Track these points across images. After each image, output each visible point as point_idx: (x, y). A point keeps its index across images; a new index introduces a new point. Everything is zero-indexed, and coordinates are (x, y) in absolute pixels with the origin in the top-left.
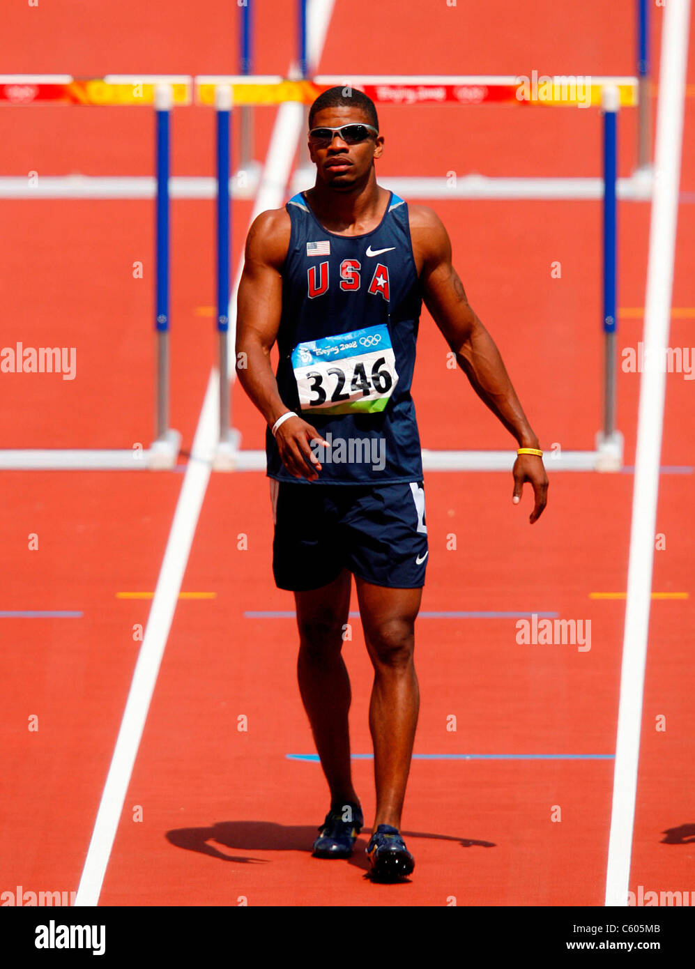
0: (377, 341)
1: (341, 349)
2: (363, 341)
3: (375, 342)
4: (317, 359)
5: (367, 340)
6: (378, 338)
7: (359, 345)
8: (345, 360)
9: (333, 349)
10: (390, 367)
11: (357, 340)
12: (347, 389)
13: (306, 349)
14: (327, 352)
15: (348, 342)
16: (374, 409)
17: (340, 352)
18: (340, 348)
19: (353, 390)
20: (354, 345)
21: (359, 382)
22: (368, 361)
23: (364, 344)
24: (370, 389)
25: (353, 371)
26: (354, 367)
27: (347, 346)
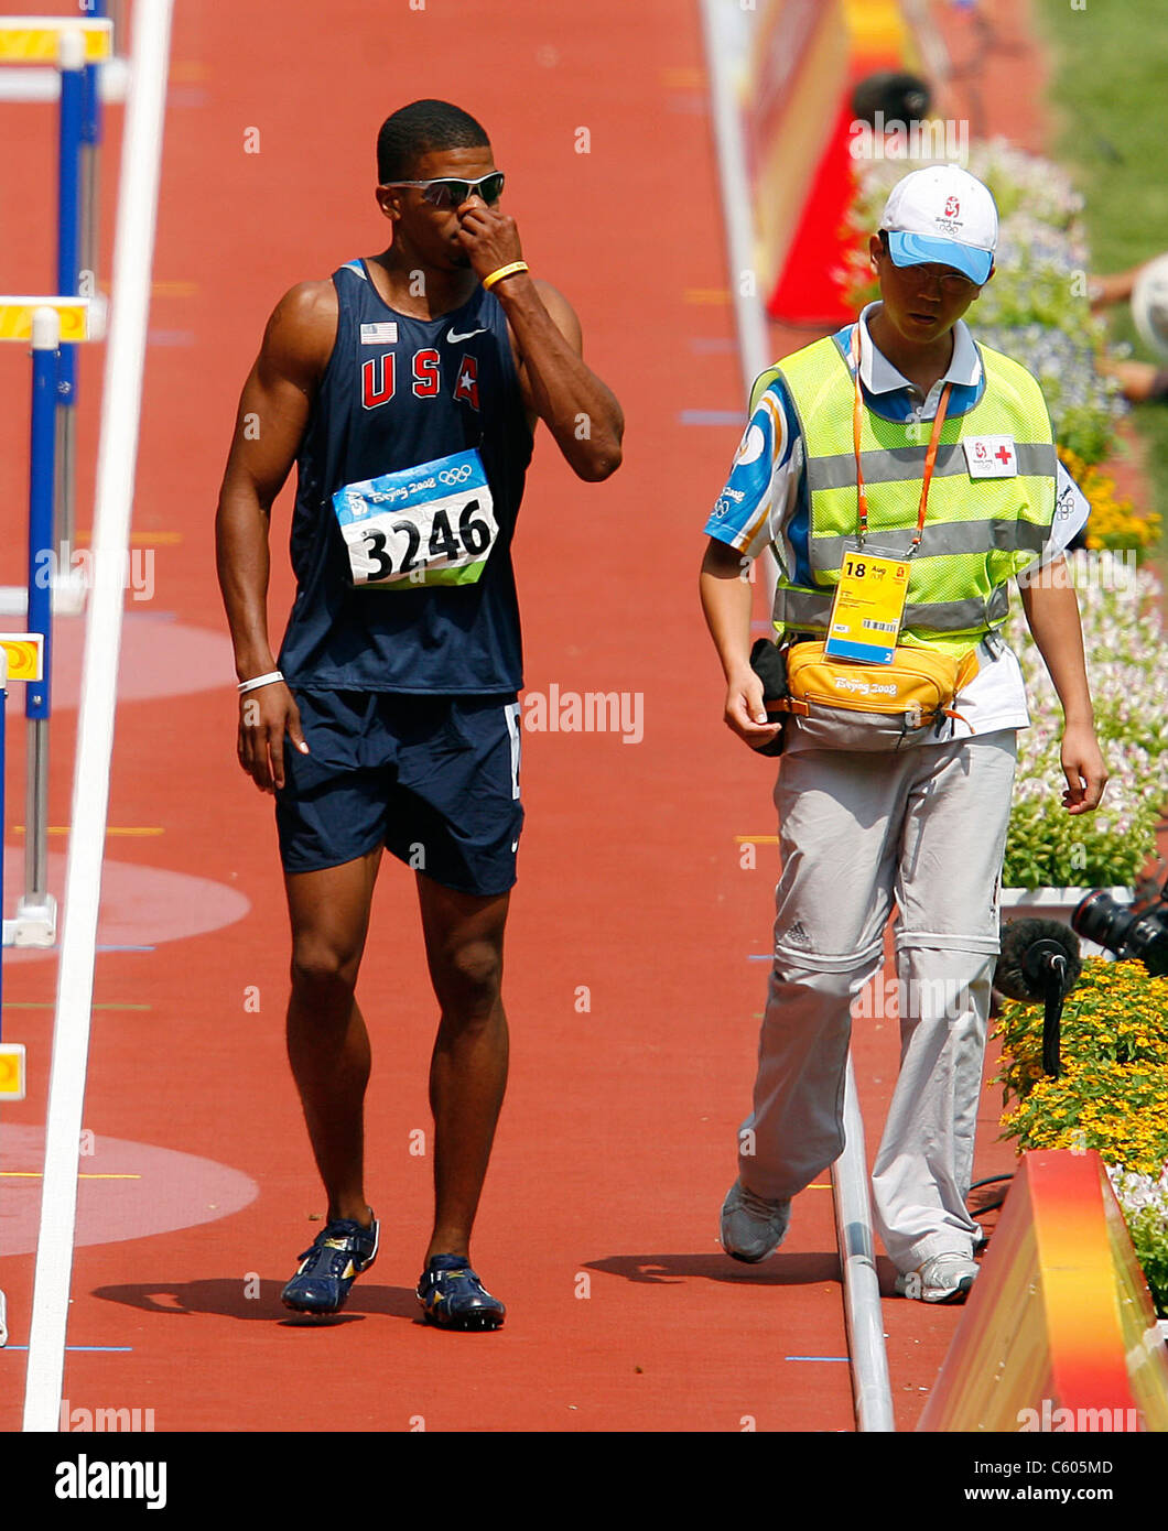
0: (466, 475)
1: (412, 491)
2: (444, 476)
3: (462, 477)
4: (375, 508)
5: (450, 475)
6: (466, 470)
7: (438, 483)
8: (417, 507)
9: (399, 492)
10: (486, 513)
11: (435, 475)
12: (423, 552)
13: (358, 494)
14: (391, 497)
15: (421, 480)
16: (464, 579)
17: (410, 495)
18: (409, 490)
19: (432, 553)
20: (431, 484)
21: (441, 541)
22: (454, 508)
23: (446, 481)
24: (458, 550)
25: (431, 524)
26: (433, 518)
27: (421, 486)
